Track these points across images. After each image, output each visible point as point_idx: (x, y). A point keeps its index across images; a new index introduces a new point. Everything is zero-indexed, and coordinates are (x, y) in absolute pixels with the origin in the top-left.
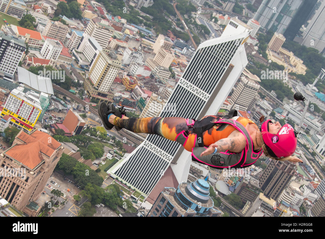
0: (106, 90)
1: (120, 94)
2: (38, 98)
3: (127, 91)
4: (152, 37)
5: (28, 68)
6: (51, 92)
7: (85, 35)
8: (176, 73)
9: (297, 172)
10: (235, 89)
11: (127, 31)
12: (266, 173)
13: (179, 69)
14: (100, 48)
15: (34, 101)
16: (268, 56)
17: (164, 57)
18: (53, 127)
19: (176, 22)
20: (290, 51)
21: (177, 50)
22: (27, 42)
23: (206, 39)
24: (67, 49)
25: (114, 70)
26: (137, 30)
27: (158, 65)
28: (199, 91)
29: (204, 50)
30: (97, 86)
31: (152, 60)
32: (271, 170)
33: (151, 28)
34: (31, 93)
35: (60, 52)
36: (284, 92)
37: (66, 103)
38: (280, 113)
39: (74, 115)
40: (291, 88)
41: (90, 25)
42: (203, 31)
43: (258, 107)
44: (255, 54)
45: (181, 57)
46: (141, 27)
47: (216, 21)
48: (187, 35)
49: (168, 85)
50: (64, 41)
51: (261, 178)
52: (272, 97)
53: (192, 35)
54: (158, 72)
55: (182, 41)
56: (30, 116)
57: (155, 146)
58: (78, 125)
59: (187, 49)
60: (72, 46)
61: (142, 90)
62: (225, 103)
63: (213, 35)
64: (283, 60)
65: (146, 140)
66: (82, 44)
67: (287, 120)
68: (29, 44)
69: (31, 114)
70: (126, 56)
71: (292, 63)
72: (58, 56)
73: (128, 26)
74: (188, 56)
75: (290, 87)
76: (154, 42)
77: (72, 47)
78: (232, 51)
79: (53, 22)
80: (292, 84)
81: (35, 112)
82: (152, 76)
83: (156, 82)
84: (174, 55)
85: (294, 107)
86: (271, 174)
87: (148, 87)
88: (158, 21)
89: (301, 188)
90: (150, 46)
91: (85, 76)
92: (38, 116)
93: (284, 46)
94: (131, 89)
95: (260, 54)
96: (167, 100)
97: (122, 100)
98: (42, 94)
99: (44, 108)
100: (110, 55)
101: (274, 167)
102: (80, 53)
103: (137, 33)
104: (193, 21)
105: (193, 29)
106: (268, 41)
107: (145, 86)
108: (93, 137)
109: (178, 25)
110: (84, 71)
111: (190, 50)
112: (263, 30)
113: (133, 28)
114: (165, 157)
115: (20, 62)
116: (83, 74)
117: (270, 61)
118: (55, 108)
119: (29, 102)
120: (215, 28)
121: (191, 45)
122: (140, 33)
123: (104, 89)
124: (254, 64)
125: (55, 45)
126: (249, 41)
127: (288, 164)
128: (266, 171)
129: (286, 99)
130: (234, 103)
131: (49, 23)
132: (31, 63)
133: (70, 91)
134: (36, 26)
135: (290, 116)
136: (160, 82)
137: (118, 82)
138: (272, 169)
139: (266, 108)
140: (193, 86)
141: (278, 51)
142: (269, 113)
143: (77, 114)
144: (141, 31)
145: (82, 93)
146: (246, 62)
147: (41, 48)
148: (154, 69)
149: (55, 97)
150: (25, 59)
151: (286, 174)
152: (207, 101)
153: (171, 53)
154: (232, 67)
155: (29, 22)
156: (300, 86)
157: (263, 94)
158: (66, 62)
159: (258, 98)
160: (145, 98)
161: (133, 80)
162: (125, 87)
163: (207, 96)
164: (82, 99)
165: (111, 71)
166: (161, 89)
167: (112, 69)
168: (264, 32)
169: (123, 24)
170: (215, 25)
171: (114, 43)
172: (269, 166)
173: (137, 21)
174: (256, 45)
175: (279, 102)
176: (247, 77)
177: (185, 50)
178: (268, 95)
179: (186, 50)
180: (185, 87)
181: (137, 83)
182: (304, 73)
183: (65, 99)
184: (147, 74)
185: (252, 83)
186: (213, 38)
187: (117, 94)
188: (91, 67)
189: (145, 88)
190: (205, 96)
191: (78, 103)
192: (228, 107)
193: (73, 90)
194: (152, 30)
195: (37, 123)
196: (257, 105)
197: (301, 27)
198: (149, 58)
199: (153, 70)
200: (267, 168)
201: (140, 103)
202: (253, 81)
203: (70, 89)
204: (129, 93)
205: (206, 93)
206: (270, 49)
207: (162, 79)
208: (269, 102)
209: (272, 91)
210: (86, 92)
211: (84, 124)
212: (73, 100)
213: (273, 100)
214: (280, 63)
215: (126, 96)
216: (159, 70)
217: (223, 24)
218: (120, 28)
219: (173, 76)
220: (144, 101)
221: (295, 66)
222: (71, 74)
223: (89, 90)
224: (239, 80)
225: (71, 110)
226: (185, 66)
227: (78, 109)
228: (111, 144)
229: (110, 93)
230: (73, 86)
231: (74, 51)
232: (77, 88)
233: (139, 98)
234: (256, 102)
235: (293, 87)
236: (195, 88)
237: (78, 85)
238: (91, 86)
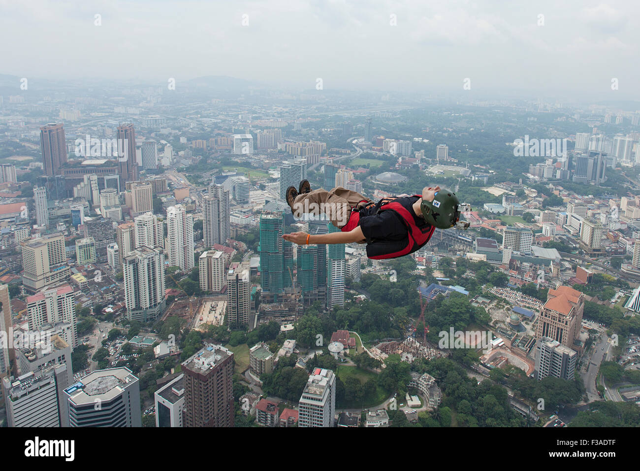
0: (598, 247)
5: (538, 245)
6: (558, 256)
7: (568, 214)
11: (596, 202)
14: (582, 219)
17: (632, 212)
18: (570, 281)
24: (559, 226)
27: (630, 218)
30: (591, 245)
31: (624, 216)
35: (555, 229)
37: (573, 262)
39: (582, 269)
41: (569, 206)
46: (605, 196)
50: (555, 222)
58: (588, 276)
61: (626, 239)
66: (568, 220)
70: (603, 219)
72: (555, 232)
77: (562, 224)
79: (543, 212)
82: (629, 228)
91: (579, 240)
94: (616, 241)
100: (591, 222)
102: (569, 226)
107: (627, 236)
110: (577, 237)
115: (532, 243)
116: (577, 239)
118: (567, 268)
123: (596, 246)
125: (550, 225)
131: (541, 213)
132: (539, 242)
134: (534, 218)
143: (584, 268)
147: (542, 230)
148: (628, 221)
150: (534, 241)
155: (529, 216)
161: (615, 234)
164: (583, 256)
167: (597, 231)
169: (591, 199)
171: (590, 213)
181: (619, 235)
184: (624, 227)
188: (580, 233)
193: (574, 252)
198: (621, 215)
203: (572, 252)
210: (584, 251)
211: (592, 274)
218: (590, 202)
222: (569, 242)
223: (586, 250)
225: (579, 266)
227: (583, 265)
229: (602, 247)
230: (573, 250)
231: (564, 226)
232: (577, 251)
237: (576, 248)
238: (586, 247)
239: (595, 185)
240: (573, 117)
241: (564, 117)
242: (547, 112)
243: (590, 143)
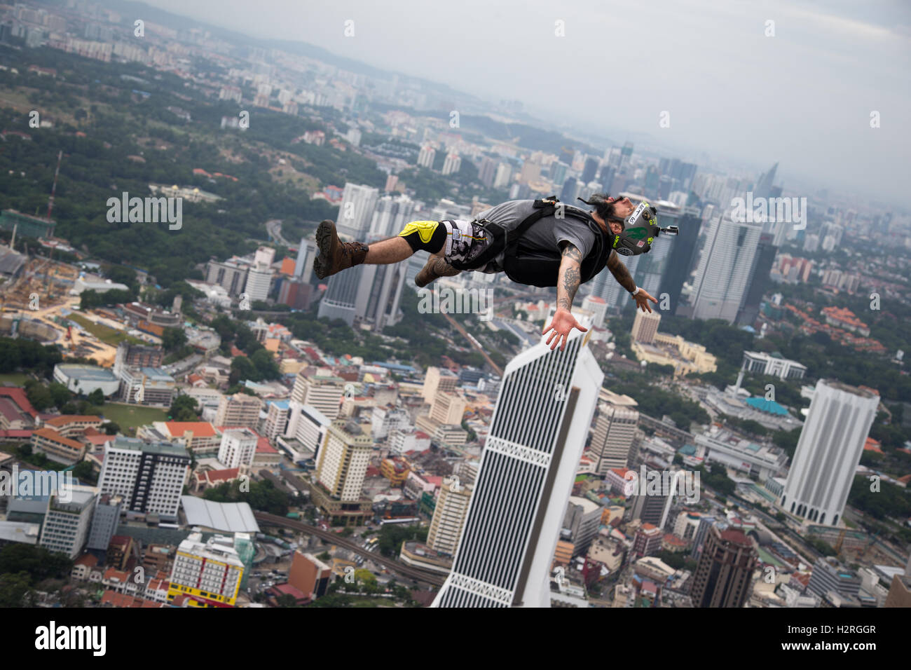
0: (355, 497)
1: (382, 497)
2: (231, 545)
3: (395, 487)
4: (416, 376)
5: (202, 494)
6: (254, 527)
7: (294, 405)
8: (476, 429)
9: (760, 560)
10: (593, 431)
11: (369, 378)
12: (699, 577)
13: (480, 422)
14: (326, 422)
15: (225, 554)
16: (638, 354)
17: (446, 407)
18: (272, 594)
19: (452, 337)
20: (675, 335)
21: (468, 387)
22: (189, 445)
23: (515, 354)
24: (266, 439)
25: (362, 455)
26: (385, 370)
27: (438, 424)
28: (528, 452)
29: (518, 373)
30: (338, 494)
31: (426, 418)
32: (707, 569)
33: (409, 360)
34: (217, 539)
35: (254, 449)
36: (686, 412)
37: (286, 541)
38: (692, 454)
39: (306, 560)
40: (698, 403)
41: (298, 384)
42: (505, 341)
43: (647, 454)
44: (613, 357)
45: (478, 399)
46: (390, 363)
47: (525, 316)
48: (479, 356)
49: (468, 457)
50: (257, 427)
51: (693, 589)
52: (667, 428)
53: (489, 353)
54: (443, 436)
55: (471, 369)
56: (223, 586)
57: (474, 580)
58: (318, 576)
59: (486, 381)
60: (275, 430)
61: (422, 478)
62: (583, 461)
63: (526, 342)
64: (667, 354)
65: (452, 572)
66: (291, 422)
67: (709, 464)
68: (194, 449)
69: (224, 580)
70: (377, 422)
71: (687, 356)
72: (252, 457)
73: (368, 368)
74: (492, 394)
75: (695, 401)
76: (422, 384)
77: (274, 434)
78: (569, 363)
79: (229, 397)
80: (698, 394)
81: (232, 575)
82: (434, 447)
83: (444, 456)
84: (464, 398)
85: (715, 436)
86: (711, 578)
87: (432, 470)
88: (419, 345)
89: (778, 592)
90: (417, 393)
91: (311, 480)
92: (239, 580)
93: (662, 329)
94: (400, 482)
95: (621, 354)
96: (473, 484)
97: (389, 508)
98: (238, 536)
99: (246, 562)
100: (347, 430)
101: (712, 561)
102: (292, 439)
103: (387, 375)
104: (483, 327)
105: (486, 342)
106: (630, 327)
107: (426, 470)
108: (351, 593)
109: (457, 342)
110: (306, 471)
111: (490, 381)
112: (615, 310)
113: (378, 369)
114: (498, 596)
115: (185, 486)
116: (306, 477)
117: (644, 363)
118: (269, 557)
119: (216, 557)
120: (526, 329)
121: (490, 372)
122: (392, 375)
123: (351, 494)
124: (617, 375)
125: (243, 437)
126: (595, 337)
127: (737, 548)
128: (698, 574)
129: (693, 424)
130: (598, 458)
131: (222, 400)
132: (205, 484)
133: (291, 515)
134: (200, 413)
135: (711, 454)
136: (452, 454)
137: (375, 475)
138: (710, 567)
139: (661, 452)
140: (515, 445)
141: (653, 341)
142: (671, 459)
143: (311, 557)
144: (394, 371)
145: (311, 514)
146: (600, 377)
147: (218, 450)
148: (435, 432)
149: (263, 536)
150: (192, 480)
151: (740, 570)
152: (547, 467)
153: (458, 396)
154: (575, 393)
155: (185, 409)
156: (714, 394)
157: (650, 427)
158: (269, 464)
159: (642, 437)
160: (431, 492)
161: (400, 465)
162: (390, 480)
163: (545, 458)
164: (315, 524)
165: (356, 459)
166: (457, 467)
167: (357, 454)
168: (618, 312)
169: (358, 367)
170: (525, 324)
171: (349, 404)
172: (701, 563)
173: (380, 354)
174: (610, 340)
175: (682, 434)
176: (609, 403)
177: (482, 384)
178: (659, 426)
179: (484, 383)
180: (499, 451)
181: (409, 468)
182: (714, 369)
183: (282, 534)
184: (423, 446)
185: (622, 413)
186: (528, 347)
187: (378, 498)
188: (317, 461)
189: (427, 474)
190: (541, 459)
191: (308, 534)
192: (590, 467)
193: (295, 512)
194: (413, 362)
195: (239, 595)
196: (644, 451)
197: (681, 286)
198: (420, 416)
199: (432, 435)
200: (700, 568)
201: (425, 503)
202: (624, 408)
203: (288, 512)
204: (399, 491)
205: (542, 453)
206: (638, 340)
207: (453, 448)
208: (665, 439)
209: (665, 417)
210: (318, 510)
211: (329, 572)
212: (297, 533)
213: (671, 434)
214: (663, 361)
215: (395, 496)
216: (444, 433)
217: (540, 318)
218: (353, 376)
219: (472, 437)
220: (431, 497)
221: (693, 360)
222: (284, 483)
223: (323, 505)
224: (597, 413)
225: (299, 551)
226: (489, 413)
227: (311, 548)
228: (389, 598)
229: (364, 499)
230: (292, 505)
231: (279, 439)
232: (301, 508)
233: (419, 495)
234: (640, 444)
235: (702, 399)
236: (519, 449)
237: (301, 501)
238: (325, 497)
239: (373, 330)
240: (344, 136)
241: (322, 134)
242: (278, 110)
243: (376, 215)
